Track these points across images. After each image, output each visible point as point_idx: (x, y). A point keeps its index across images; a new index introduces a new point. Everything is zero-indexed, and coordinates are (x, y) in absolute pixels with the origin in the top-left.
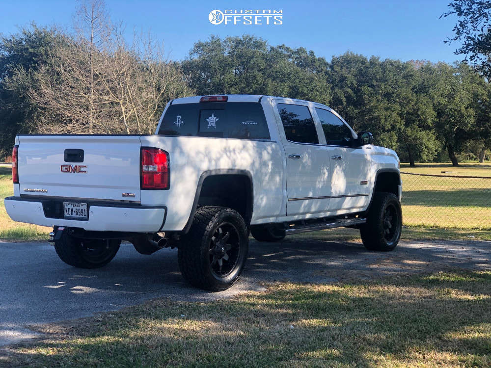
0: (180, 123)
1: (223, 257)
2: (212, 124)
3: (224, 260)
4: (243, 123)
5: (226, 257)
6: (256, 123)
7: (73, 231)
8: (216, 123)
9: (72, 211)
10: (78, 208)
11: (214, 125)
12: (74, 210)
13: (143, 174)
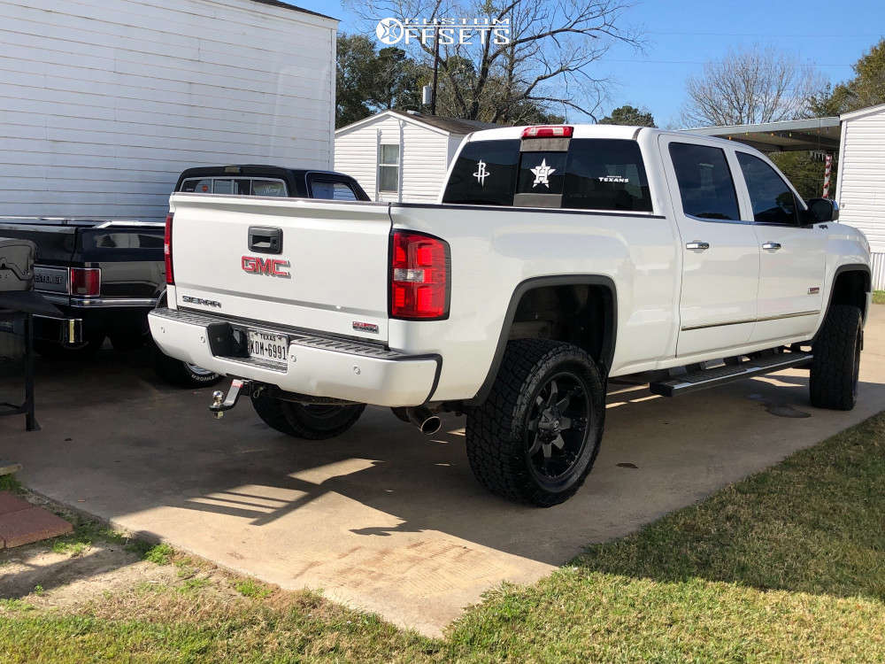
0: (483, 176)
1: (554, 442)
2: (541, 179)
3: (554, 447)
4: (601, 179)
5: (559, 442)
6: (627, 180)
7: (262, 388)
8: (549, 177)
9: (262, 348)
10: (272, 343)
11: (545, 181)
12: (266, 346)
13: (393, 285)
